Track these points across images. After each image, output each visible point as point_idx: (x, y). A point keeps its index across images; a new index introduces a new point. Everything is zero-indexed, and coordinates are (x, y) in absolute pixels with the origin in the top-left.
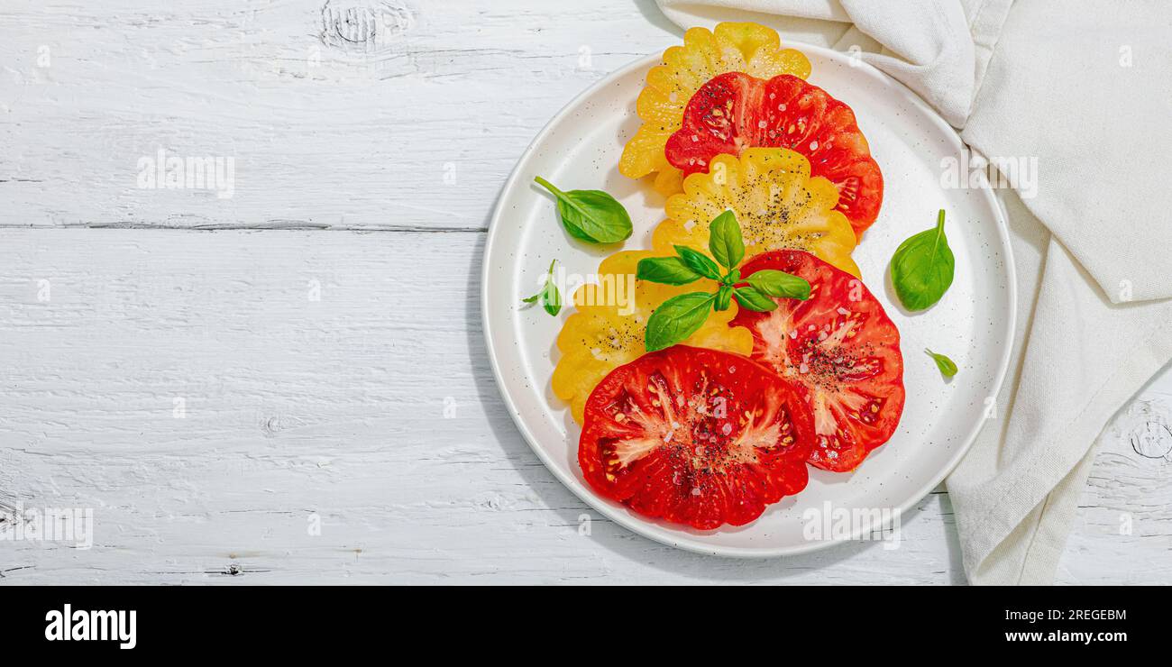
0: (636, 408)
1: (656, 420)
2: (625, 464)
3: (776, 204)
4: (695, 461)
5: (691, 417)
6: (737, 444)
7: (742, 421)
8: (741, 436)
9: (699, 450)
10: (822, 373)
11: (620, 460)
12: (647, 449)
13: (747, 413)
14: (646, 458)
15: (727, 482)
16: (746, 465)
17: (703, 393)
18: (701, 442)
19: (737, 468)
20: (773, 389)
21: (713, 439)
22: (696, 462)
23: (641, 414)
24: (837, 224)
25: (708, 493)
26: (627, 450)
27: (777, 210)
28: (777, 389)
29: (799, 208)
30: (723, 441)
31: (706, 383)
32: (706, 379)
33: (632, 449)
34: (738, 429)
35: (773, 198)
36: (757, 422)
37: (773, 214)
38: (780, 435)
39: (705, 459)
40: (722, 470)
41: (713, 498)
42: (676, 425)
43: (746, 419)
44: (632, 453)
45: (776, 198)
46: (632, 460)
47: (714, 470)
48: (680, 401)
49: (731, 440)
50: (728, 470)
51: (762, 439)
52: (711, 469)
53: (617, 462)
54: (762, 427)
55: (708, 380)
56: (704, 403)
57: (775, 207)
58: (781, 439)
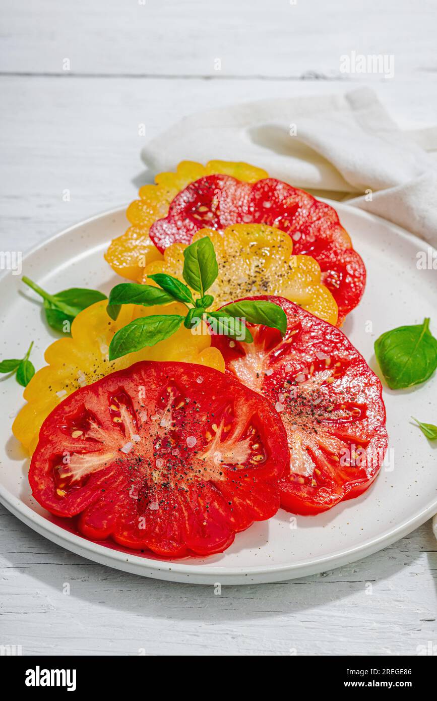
0: (94, 425)
1: (116, 435)
2: (77, 477)
3: (258, 274)
4: (154, 474)
5: (154, 430)
6: (202, 458)
7: (209, 436)
8: (206, 451)
9: (160, 463)
10: (300, 414)
11: (73, 473)
12: (104, 461)
13: (214, 427)
14: (101, 471)
15: (189, 499)
16: (211, 482)
17: (169, 407)
18: (163, 456)
19: (201, 485)
20: (242, 400)
21: (176, 453)
22: (156, 476)
23: (101, 431)
24: (318, 295)
25: (168, 510)
26: (81, 463)
27: (258, 279)
28: (247, 400)
29: (280, 278)
30: (187, 454)
31: (172, 398)
32: (172, 394)
33: (87, 462)
34: (204, 444)
35: (253, 269)
36: (225, 437)
37: (254, 282)
38: (250, 451)
39: (166, 472)
40: (184, 486)
41: (172, 515)
42: (136, 438)
43: (213, 434)
44: (86, 465)
45: (257, 269)
46: (87, 472)
47: (176, 485)
48: (143, 417)
49: (196, 453)
50: (190, 487)
51: (229, 455)
52: (172, 485)
53: (69, 474)
54: (230, 442)
55: (174, 395)
56: (170, 417)
57: (255, 277)
58: (251, 456)
